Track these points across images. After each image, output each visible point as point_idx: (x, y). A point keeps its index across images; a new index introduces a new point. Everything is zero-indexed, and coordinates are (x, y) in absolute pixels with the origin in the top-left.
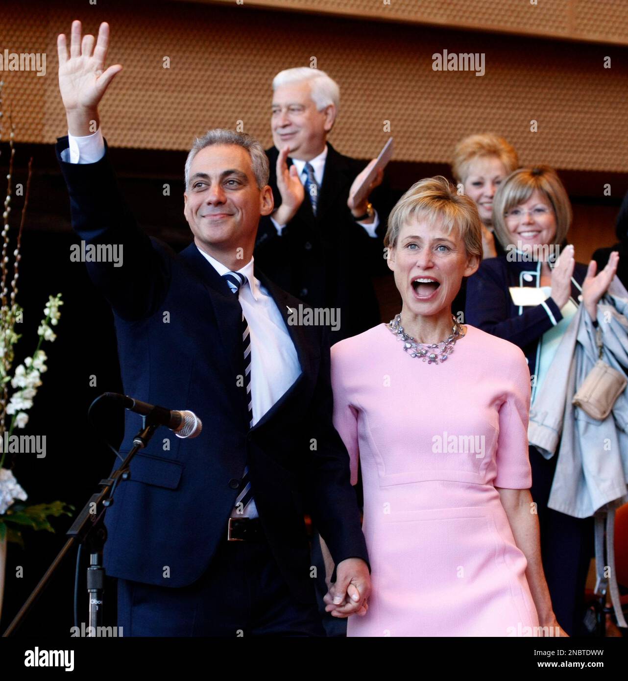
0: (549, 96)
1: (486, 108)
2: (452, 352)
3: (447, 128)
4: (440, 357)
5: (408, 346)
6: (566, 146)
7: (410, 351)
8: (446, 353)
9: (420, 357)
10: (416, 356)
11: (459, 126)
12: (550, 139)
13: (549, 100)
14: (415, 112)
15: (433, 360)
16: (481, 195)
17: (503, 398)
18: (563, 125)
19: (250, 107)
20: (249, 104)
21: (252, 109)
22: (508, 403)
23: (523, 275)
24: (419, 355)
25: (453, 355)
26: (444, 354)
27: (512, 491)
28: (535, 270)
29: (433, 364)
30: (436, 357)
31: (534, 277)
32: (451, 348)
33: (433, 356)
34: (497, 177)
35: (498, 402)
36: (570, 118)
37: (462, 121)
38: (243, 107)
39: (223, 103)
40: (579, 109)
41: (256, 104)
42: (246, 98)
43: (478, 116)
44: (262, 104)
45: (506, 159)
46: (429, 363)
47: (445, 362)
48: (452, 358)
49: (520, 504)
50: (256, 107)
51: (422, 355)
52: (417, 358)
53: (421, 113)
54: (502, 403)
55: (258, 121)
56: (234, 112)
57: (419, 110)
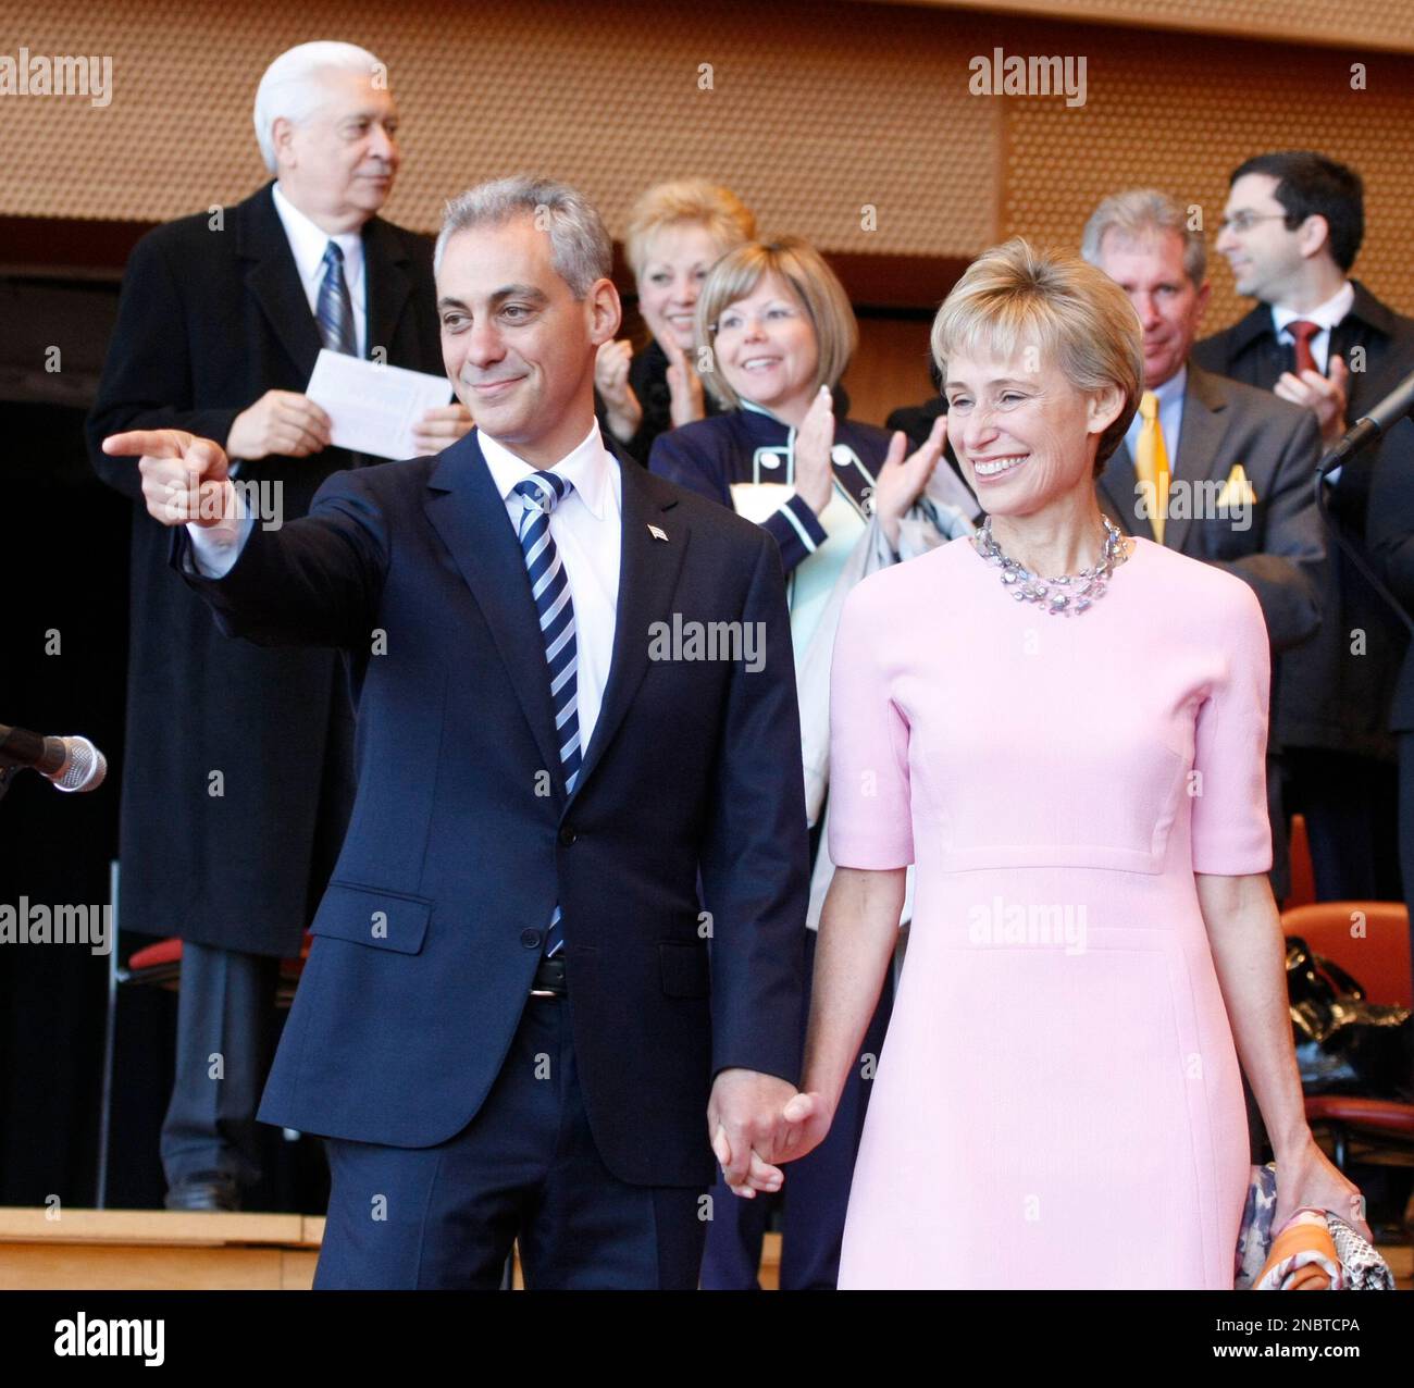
0: (793, 106)
1: (669, 129)
2: (1101, 596)
3: (592, 170)
4: (1074, 604)
5: (1010, 577)
6: (828, 204)
7: (1016, 588)
8: (1090, 595)
9: (1033, 601)
10: (1024, 597)
11: (615, 165)
12: (798, 191)
13: (794, 112)
14: (528, 138)
15: (1060, 607)
16: (667, 302)
17: (1204, 691)
18: (822, 163)
19: (199, 130)
20: (197, 123)
21: (203, 135)
22: (1214, 701)
23: (761, 454)
24: (1032, 597)
25: (1104, 601)
26: (1084, 598)
27: (1223, 879)
28: (785, 444)
29: (1060, 615)
30: (1067, 601)
31: (783, 458)
32: (1101, 586)
33: (1060, 599)
34: (697, 265)
35: (1194, 700)
36: (837, 148)
37: (621, 154)
38: (187, 129)
39: (146, 121)
40: (854, 131)
41: (210, 124)
42: (191, 112)
43: (653, 145)
44: (223, 125)
45: (719, 229)
46: (1053, 614)
47: (1084, 613)
48: (1100, 607)
49: (1242, 904)
50: (212, 130)
51: (1038, 598)
52: (1025, 601)
53: (541, 139)
54: (1201, 701)
55: (215, 158)
56: (167, 140)
57: (536, 134)
